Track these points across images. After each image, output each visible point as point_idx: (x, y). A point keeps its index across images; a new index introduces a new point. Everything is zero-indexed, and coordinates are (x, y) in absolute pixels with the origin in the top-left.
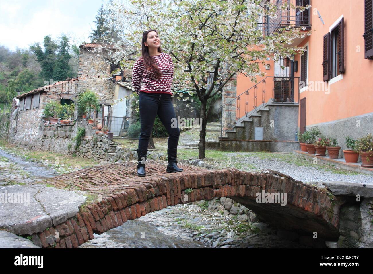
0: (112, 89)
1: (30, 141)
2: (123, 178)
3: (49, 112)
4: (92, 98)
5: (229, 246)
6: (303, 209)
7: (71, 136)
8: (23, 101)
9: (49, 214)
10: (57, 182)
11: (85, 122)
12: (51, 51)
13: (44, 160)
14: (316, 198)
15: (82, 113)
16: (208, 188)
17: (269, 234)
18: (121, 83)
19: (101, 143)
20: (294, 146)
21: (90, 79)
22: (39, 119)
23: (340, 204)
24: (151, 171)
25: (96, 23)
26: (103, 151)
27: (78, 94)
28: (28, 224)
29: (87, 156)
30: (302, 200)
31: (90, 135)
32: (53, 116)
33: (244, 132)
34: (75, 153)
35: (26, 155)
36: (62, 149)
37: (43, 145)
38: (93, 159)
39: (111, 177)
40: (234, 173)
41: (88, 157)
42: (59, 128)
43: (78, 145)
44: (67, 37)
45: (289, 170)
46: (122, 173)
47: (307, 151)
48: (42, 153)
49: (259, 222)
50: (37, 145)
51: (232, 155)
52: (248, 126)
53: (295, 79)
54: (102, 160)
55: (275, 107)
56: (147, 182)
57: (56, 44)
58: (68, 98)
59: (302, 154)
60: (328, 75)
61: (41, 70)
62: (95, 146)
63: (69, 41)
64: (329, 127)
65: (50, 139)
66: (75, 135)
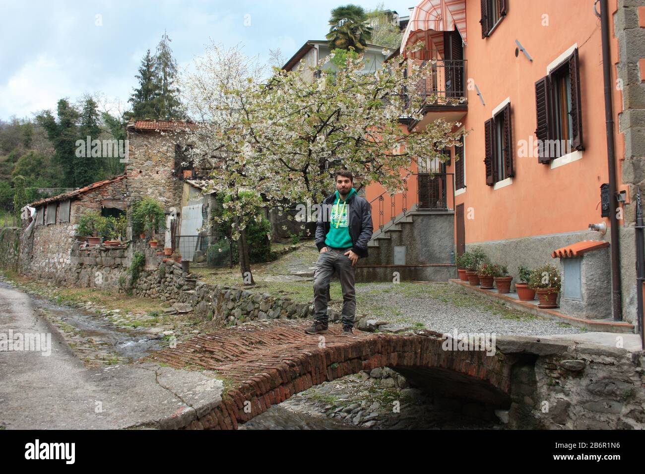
0: (177, 190)
1: (57, 272)
2: (250, 350)
3: (85, 229)
4: (155, 209)
5: (374, 421)
6: (466, 374)
7: (122, 264)
8: (42, 210)
9: (191, 406)
10: (169, 358)
11: (144, 244)
12: (70, 123)
13: (85, 302)
14: (481, 359)
15: (139, 230)
16: (356, 360)
17: (424, 403)
18: (193, 182)
19: (171, 276)
20: (449, 271)
21: (145, 176)
22: (70, 240)
23: (511, 364)
24: (280, 339)
25: (140, 79)
26: (175, 287)
27: (132, 203)
28: (174, 418)
29: (149, 295)
30: (464, 364)
31: (154, 264)
32: (93, 235)
33: (379, 254)
34: (130, 290)
35: (55, 294)
36: (109, 284)
37: (78, 278)
38: (159, 299)
39: (234, 349)
40: (384, 339)
41: (152, 296)
42: (102, 252)
43: (135, 277)
44: (95, 100)
45: (445, 316)
46: (247, 343)
47: (467, 280)
48: (79, 291)
49: (410, 388)
50: (68, 279)
51: (365, 290)
52: (385, 245)
53: (447, 176)
54: (174, 300)
55: (421, 218)
56: (289, 360)
57: (77, 111)
58: (114, 207)
59: (461, 284)
60: (492, 178)
61: (55, 152)
62: (163, 280)
63: (97, 107)
64: (496, 247)
65: (89, 269)
66: (129, 263)
